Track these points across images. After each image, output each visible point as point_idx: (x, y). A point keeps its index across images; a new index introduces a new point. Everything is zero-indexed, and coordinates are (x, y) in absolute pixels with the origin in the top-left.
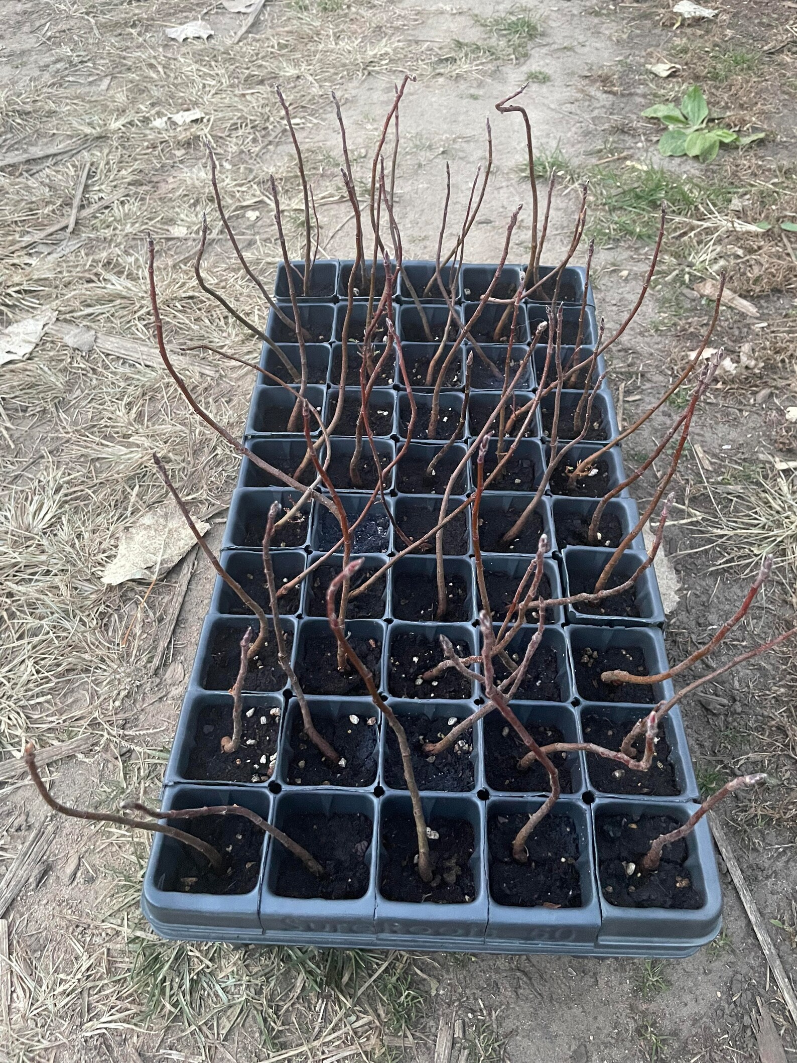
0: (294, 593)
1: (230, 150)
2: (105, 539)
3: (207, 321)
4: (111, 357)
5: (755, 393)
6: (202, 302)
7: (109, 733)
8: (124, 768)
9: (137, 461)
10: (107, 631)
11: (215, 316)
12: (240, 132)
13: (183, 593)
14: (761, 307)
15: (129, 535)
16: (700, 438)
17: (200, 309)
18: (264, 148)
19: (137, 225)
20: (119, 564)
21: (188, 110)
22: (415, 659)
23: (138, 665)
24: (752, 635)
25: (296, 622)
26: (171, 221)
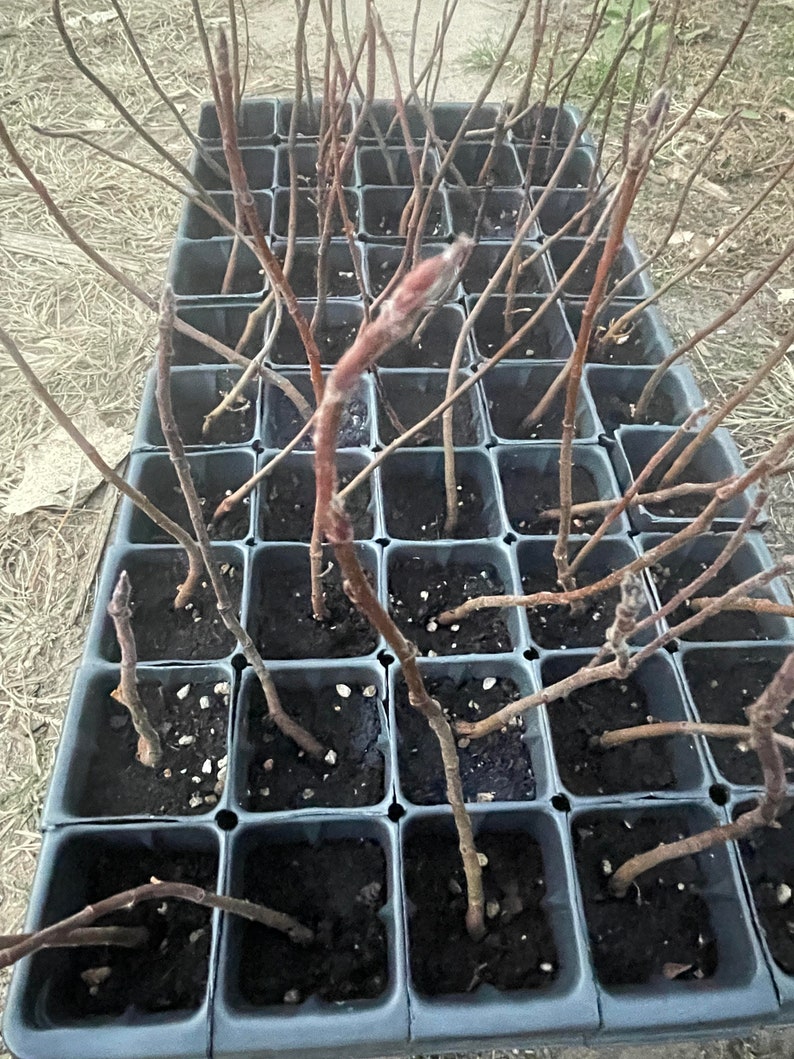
0: (240, 509)
1: (151, 47)
2: (9, 461)
3: (128, 212)
4: (18, 256)
5: (741, 276)
6: (124, 191)
7: (17, 704)
8: (38, 747)
9: (49, 367)
10: (13, 572)
11: (138, 207)
12: (162, 30)
13: (109, 521)
14: (731, 192)
15: (37, 454)
16: (692, 324)
17: (120, 200)
18: (188, 44)
19: (49, 120)
20: (25, 489)
21: (105, 10)
22: (424, 595)
23: (53, 614)
24: (784, 536)
25: (245, 550)
26: (87, 115)
